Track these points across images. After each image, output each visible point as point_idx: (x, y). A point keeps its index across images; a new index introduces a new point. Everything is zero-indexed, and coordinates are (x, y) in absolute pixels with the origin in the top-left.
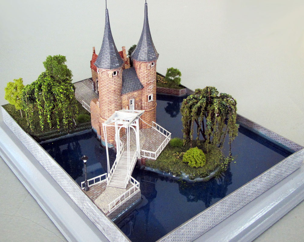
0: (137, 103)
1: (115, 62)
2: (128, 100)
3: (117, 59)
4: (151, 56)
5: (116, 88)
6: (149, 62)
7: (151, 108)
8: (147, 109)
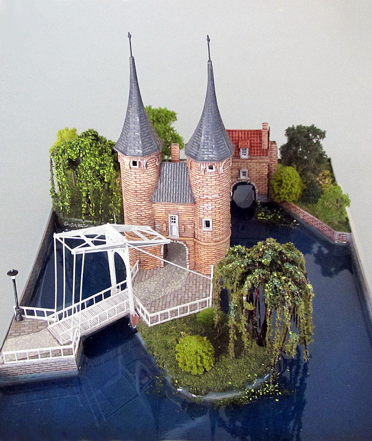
0: (184, 225)
1: (136, 145)
2: (166, 213)
3: (140, 142)
4: (206, 154)
5: (137, 187)
6: (203, 163)
7: (208, 242)
8: (202, 240)
